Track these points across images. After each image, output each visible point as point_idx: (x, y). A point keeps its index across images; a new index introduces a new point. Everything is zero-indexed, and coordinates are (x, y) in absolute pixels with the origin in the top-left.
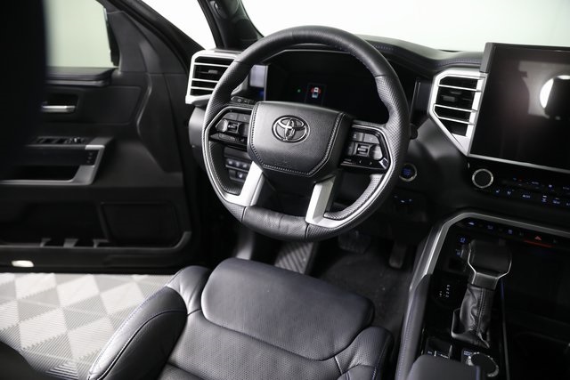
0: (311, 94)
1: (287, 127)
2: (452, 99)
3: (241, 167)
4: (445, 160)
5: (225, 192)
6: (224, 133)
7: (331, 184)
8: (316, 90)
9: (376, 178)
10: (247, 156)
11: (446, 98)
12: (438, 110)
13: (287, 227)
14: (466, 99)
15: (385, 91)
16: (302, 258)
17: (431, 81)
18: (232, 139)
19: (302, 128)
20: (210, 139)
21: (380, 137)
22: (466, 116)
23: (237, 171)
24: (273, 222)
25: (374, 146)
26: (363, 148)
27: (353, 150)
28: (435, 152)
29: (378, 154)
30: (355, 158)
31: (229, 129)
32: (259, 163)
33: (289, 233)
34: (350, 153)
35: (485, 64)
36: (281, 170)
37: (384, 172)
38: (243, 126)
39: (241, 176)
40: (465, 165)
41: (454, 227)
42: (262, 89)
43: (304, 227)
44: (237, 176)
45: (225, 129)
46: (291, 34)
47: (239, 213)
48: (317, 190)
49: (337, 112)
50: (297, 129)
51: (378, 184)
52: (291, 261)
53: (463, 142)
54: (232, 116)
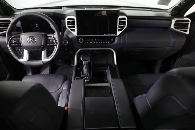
0: (35, 26)
1: (31, 39)
2: (70, 23)
3: (21, 50)
4: (73, 38)
5: (19, 59)
6: (13, 44)
7: (46, 50)
8: (37, 24)
9: (55, 47)
10: (22, 47)
12: (68, 26)
13: (38, 63)
14: (73, 23)
16: (47, 71)
17: (65, 19)
18: (17, 45)
19: (35, 39)
20: (10, 46)
21: (54, 37)
22: (74, 27)
23: (20, 52)
24: (34, 63)
25: (53, 40)
26: (51, 41)
27: (48, 41)
28: (70, 36)
29: (54, 41)
30: (50, 43)
31: (15, 42)
32: (26, 49)
33: (39, 64)
34: (48, 42)
35: (75, 14)
36: (32, 50)
37: (57, 45)
38: (19, 41)
39: (21, 53)
40: (77, 38)
41: (78, 53)
43: (42, 62)
44: (20, 53)
45: (13, 43)
47: (25, 63)
48: (43, 52)
49: (42, 33)
50: (33, 39)
51: (56, 48)
53: (75, 33)
54: (15, 39)
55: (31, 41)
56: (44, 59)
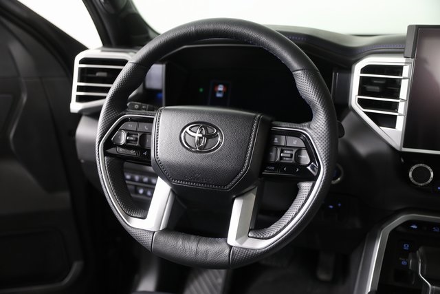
0: (214, 92)
1: (197, 135)
2: (377, 89)
3: (141, 181)
4: (374, 158)
5: (128, 216)
6: (123, 146)
7: (252, 197)
8: (221, 88)
9: (305, 186)
10: (151, 169)
11: (370, 88)
12: (361, 102)
13: (207, 253)
14: (392, 89)
15: (305, 86)
16: (217, 278)
17: (349, 70)
18: (132, 152)
19: (215, 136)
20: (106, 154)
22: (394, 107)
23: (136, 186)
24: (189, 247)
25: (299, 150)
26: (287, 153)
27: (276, 155)
28: (363, 149)
29: (305, 158)
30: (279, 165)
31: (128, 141)
32: (167, 178)
34: (272, 160)
35: (409, 48)
37: (313, 179)
38: (145, 136)
39: (141, 191)
40: (399, 161)
42: (159, 91)
44: (137, 192)
45: (123, 141)
46: (193, 29)
47: (147, 240)
48: (237, 205)
49: (254, 114)
50: (210, 136)
51: (308, 194)
52: (204, 284)
53: (394, 135)
54: (131, 126)
55: (199, 142)
56: (238, 237)
